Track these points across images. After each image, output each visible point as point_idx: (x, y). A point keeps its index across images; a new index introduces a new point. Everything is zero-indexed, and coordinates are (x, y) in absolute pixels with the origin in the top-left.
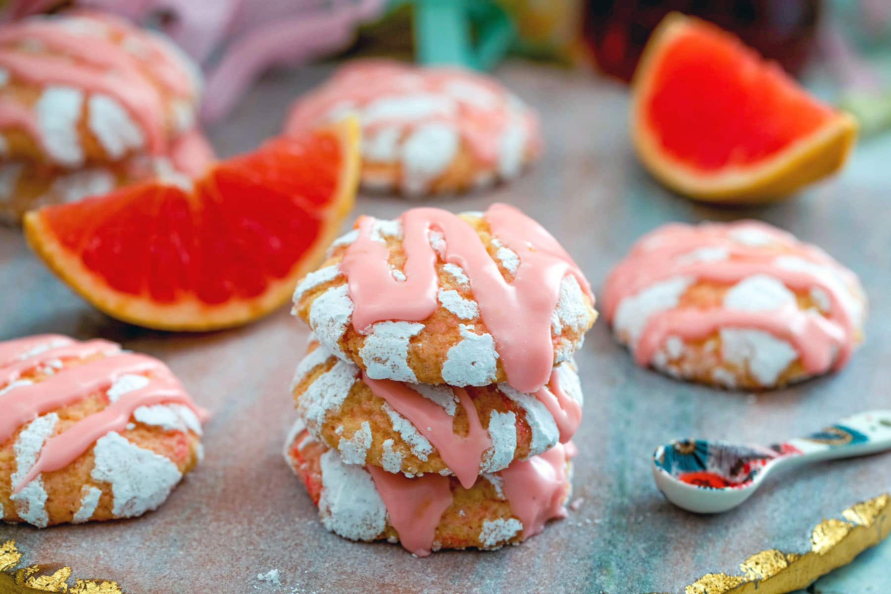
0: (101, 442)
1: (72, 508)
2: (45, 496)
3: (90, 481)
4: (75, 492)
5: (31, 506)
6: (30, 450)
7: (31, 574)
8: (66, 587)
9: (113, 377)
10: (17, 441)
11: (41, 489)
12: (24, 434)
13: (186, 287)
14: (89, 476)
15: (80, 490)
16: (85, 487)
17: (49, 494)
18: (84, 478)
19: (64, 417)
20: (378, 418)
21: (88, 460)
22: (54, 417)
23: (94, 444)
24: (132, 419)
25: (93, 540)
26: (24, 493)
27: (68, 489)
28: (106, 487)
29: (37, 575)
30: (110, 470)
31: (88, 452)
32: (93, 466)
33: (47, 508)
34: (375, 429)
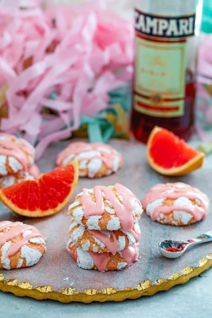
0: (22, 248)
1: (16, 264)
2: (9, 262)
3: (20, 258)
4: (17, 261)
5: (6, 265)
6: (5, 251)
7: (8, 282)
8: (17, 284)
9: (23, 231)
10: (2, 249)
11: (9, 260)
12: (3, 247)
13: (37, 206)
14: (20, 256)
15: (18, 260)
16: (19, 259)
17: (10, 261)
18: (19, 257)
19: (13, 242)
20: (91, 239)
21: (19, 252)
22: (10, 242)
23: (21, 248)
24: (29, 241)
25: (22, 272)
26: (4, 262)
27: (15, 260)
28: (24, 259)
29: (9, 282)
30: (25, 255)
31: (19, 250)
32: (21, 254)
33: (10, 265)
34: (91, 242)
